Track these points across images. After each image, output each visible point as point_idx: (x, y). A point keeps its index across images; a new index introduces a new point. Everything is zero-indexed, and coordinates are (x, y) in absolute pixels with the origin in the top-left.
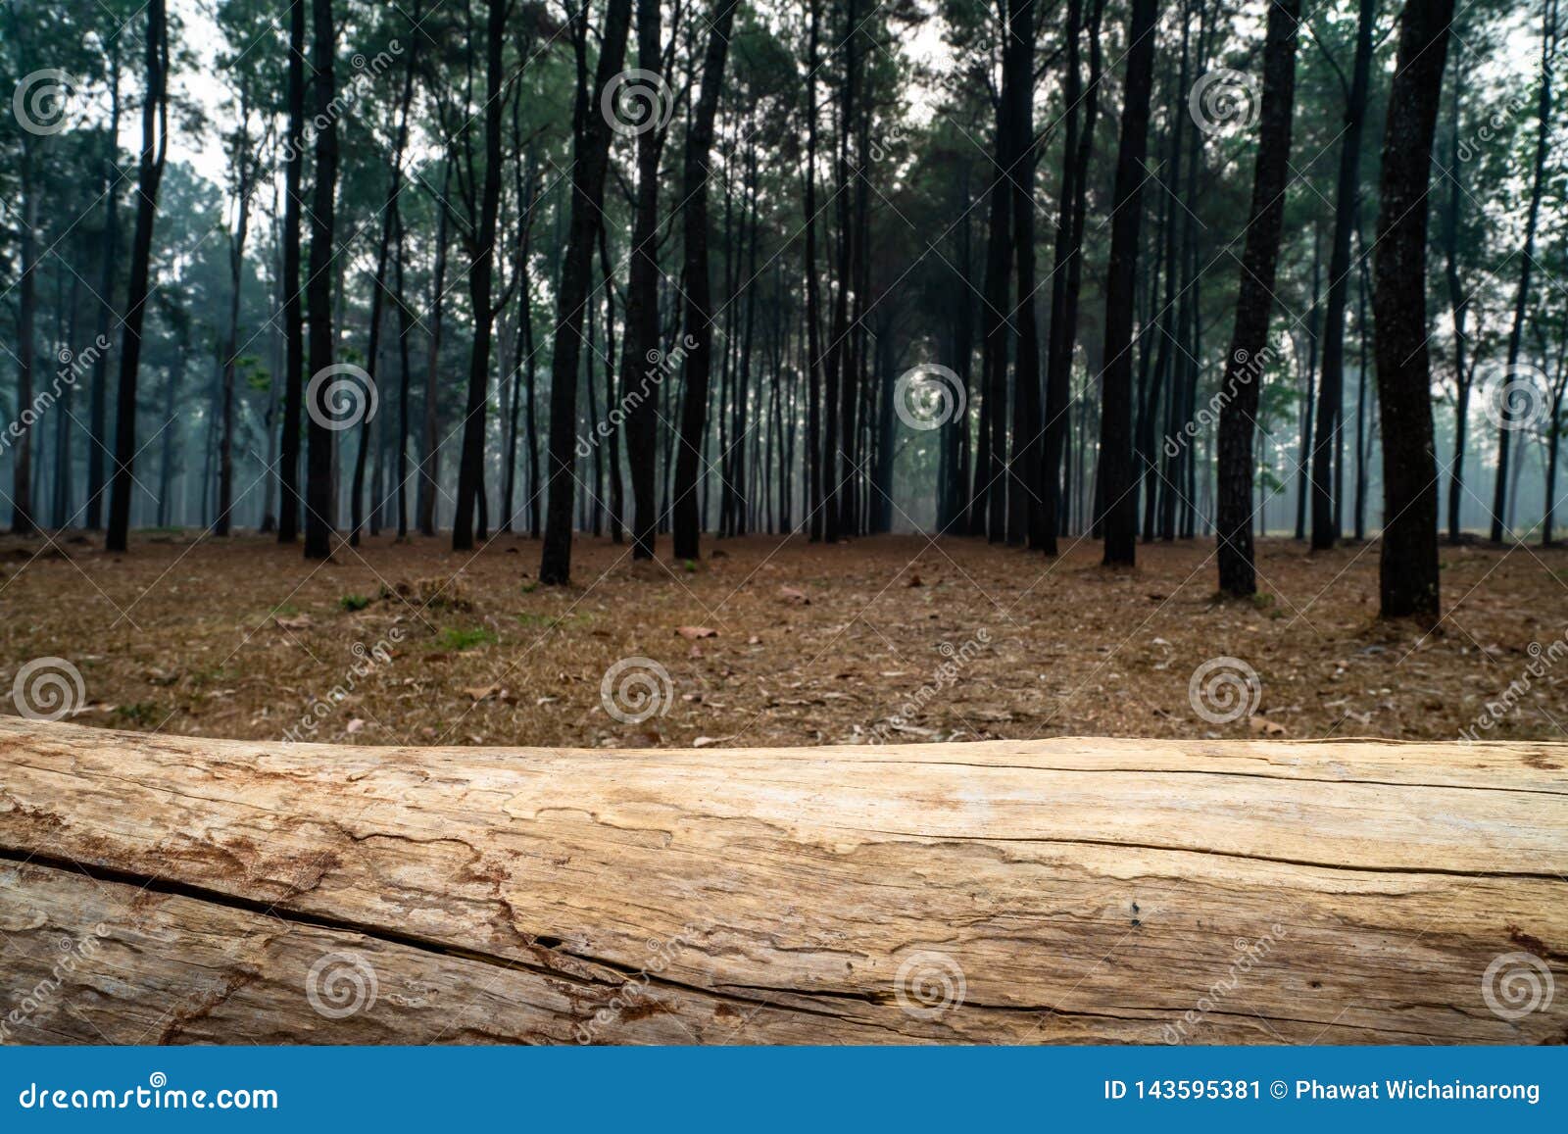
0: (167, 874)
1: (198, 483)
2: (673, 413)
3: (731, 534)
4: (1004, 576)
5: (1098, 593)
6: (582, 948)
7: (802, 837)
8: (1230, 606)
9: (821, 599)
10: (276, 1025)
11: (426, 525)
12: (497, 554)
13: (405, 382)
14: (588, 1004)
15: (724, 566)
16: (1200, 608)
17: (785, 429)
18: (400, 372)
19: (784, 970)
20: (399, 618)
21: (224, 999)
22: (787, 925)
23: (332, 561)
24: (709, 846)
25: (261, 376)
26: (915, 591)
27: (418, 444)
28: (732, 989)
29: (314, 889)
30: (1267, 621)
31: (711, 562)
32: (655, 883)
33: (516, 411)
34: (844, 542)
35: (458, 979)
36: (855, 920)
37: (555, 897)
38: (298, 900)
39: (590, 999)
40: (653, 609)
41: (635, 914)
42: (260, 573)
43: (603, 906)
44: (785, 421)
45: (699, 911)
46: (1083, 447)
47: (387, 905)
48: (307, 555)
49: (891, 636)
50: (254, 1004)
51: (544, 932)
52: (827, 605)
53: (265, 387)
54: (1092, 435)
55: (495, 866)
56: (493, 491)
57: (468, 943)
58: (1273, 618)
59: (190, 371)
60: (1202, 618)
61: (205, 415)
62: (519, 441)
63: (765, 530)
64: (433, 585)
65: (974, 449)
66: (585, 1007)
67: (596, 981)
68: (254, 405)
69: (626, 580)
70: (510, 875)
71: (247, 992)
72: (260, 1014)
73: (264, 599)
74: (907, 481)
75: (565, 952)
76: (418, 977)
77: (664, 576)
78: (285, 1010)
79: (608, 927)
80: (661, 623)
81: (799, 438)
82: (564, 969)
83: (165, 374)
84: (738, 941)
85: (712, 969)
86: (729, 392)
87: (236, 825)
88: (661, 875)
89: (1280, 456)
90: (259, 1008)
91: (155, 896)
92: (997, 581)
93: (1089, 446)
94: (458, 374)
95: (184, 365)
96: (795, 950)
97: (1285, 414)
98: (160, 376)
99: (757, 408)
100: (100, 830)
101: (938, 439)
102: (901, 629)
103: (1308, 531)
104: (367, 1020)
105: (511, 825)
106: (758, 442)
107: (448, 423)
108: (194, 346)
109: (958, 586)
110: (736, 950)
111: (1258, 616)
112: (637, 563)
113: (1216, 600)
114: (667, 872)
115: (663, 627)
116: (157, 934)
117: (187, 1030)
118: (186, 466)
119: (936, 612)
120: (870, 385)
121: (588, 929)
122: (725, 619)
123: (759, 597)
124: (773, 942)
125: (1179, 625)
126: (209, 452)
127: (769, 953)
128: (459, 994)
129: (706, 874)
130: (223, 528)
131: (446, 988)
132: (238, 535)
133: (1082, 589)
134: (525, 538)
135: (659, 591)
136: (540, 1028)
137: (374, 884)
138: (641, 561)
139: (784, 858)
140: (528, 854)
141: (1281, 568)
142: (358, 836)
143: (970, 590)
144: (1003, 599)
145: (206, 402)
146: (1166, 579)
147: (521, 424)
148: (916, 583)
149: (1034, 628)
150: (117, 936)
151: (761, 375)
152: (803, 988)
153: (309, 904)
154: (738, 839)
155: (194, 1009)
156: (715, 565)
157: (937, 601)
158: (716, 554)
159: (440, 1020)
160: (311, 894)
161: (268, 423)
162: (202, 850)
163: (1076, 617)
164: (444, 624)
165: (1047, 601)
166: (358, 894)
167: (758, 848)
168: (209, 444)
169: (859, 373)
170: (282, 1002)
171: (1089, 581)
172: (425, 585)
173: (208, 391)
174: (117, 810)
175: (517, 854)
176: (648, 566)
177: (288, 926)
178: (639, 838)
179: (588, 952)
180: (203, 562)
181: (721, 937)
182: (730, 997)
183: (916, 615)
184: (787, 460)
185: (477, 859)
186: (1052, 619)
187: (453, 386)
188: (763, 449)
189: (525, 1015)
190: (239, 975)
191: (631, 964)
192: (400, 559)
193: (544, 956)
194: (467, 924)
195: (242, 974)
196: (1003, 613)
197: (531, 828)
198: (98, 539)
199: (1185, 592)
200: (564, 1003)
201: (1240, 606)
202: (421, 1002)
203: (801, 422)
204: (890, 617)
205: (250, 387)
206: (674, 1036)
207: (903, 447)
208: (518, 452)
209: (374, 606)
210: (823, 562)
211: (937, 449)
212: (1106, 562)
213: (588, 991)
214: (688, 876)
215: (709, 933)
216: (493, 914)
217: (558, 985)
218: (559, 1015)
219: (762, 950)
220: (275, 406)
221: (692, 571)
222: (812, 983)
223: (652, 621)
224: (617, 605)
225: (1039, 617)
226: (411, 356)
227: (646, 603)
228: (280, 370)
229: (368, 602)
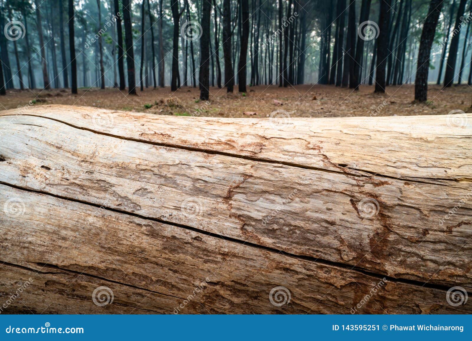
0: (211, 149)
1: (94, 73)
2: (235, 47)
3: (254, 85)
4: (342, 96)
5: (373, 101)
6: (355, 167)
7: (415, 136)
8: (418, 105)
9: (286, 104)
10: (262, 189)
11: (162, 84)
12: (185, 92)
13: (153, 40)
14: (362, 182)
15: (254, 94)
16: (407, 105)
17: (270, 52)
18: (151, 37)
19: (423, 173)
20: (161, 110)
21: (244, 182)
22: (420, 160)
23: (137, 95)
24: (385, 139)
25: (110, 39)
26: (314, 101)
27: (157, 59)
28: (408, 178)
29: (260, 152)
30: (430, 110)
31: (250, 93)
32: (371, 149)
33: (187, 48)
34: (289, 87)
35: (317, 176)
36: (443, 159)
37: (340, 153)
38: (257, 155)
39: (362, 181)
40: (235, 107)
41: (369, 158)
42: (117, 99)
43: (357, 155)
44: (270, 49)
45: (389, 157)
46: (367, 55)
47: (285, 156)
48: (130, 94)
49: (310, 114)
50: (252, 183)
51: (340, 163)
52: (288, 105)
53: (111, 43)
54: (371, 51)
55: (316, 145)
56: (181, 73)
57: (317, 166)
58: (432, 108)
59: (88, 38)
60: (408, 108)
61: (94, 52)
62: (188, 57)
63: (264, 84)
64: (170, 100)
65: (331, 57)
66: (361, 183)
67: (362, 176)
68: (108, 48)
69: (225, 99)
70: (322, 148)
71: (250, 180)
72: (256, 186)
73: (120, 106)
74: (309, 68)
75: (350, 168)
76: (304, 175)
77: (237, 97)
78: (264, 185)
79: (361, 161)
80: (238, 111)
81: (275, 54)
82: (351, 173)
83: (81, 39)
84: (405, 164)
85: (400, 173)
86: (253, 40)
87: (226, 136)
88: (372, 147)
89: (434, 57)
90: (255, 184)
91: (210, 155)
92: (340, 98)
93: (369, 55)
94: (169, 36)
95: (86, 36)
96: (426, 167)
97: (438, 42)
98: (80, 40)
99: (262, 44)
100: (184, 138)
101: (320, 53)
102: (312, 112)
103: (442, 81)
104: (291, 187)
105: (315, 134)
106: (262, 56)
107: (166, 52)
108: (89, 30)
109: (329, 100)
110: (406, 167)
111: (427, 108)
112: (228, 93)
113: (413, 103)
114: (374, 146)
115: (239, 112)
116: (215, 165)
117: (234, 190)
118: (90, 68)
119: (322, 107)
120: (298, 36)
121: (354, 162)
122: (258, 110)
123: (267, 103)
124: (417, 165)
125: (401, 111)
126: (96, 64)
127: (417, 168)
128: (319, 180)
129: (387, 146)
130: (103, 87)
131: (314, 178)
132: (107, 89)
133: (368, 100)
134: (191, 87)
135: (235, 102)
136: (348, 189)
137: (279, 151)
138: (229, 93)
139: (411, 142)
140: (325, 142)
141: (433, 93)
142: (267, 138)
143: (332, 100)
144: (343, 103)
145: (93, 48)
146: (395, 97)
147: (189, 52)
148: (315, 99)
149: (354, 112)
150: (204, 166)
151: (263, 34)
152: (432, 177)
153: (261, 156)
154: (393, 137)
155: (234, 185)
156: (252, 94)
157: (322, 104)
158: (251, 91)
159: (315, 187)
160: (260, 154)
161: (113, 54)
162: (219, 143)
163: (367, 108)
164: (175, 112)
165: (357, 104)
166: (275, 154)
167: (401, 139)
168: (96, 61)
169: (295, 32)
170: (262, 183)
171: (369, 98)
172: (168, 100)
173: (94, 45)
174: (185, 133)
175: (322, 142)
176: (232, 94)
177: (257, 162)
178: (360, 137)
179: (357, 168)
180: (100, 96)
181: (398, 164)
182: (408, 181)
183: (316, 108)
184: (271, 61)
185: (309, 143)
186: (360, 109)
187: (167, 40)
188: (264, 58)
189: (342, 186)
190: (246, 176)
191: (372, 171)
192: (156, 94)
193: (343, 170)
194: (315, 161)
195: (247, 175)
196: (343, 107)
197: (322, 135)
198: (69, 91)
199: (402, 101)
200: (354, 182)
201: (421, 105)
202: (307, 182)
203: (275, 49)
204: (308, 109)
205: (107, 43)
206: (392, 191)
207: (308, 56)
208: (188, 61)
209: (154, 107)
210: (284, 93)
211: (319, 57)
212: (375, 92)
213: (361, 178)
214: (382, 147)
215: (395, 163)
216: (322, 158)
217: (351, 177)
218: (353, 185)
219: (414, 167)
220: (114, 49)
221: (244, 96)
222: (434, 176)
223: (235, 110)
224: (224, 106)
225: (355, 109)
226: (154, 31)
227: (232, 105)
228: (115, 36)
229: (152, 106)
